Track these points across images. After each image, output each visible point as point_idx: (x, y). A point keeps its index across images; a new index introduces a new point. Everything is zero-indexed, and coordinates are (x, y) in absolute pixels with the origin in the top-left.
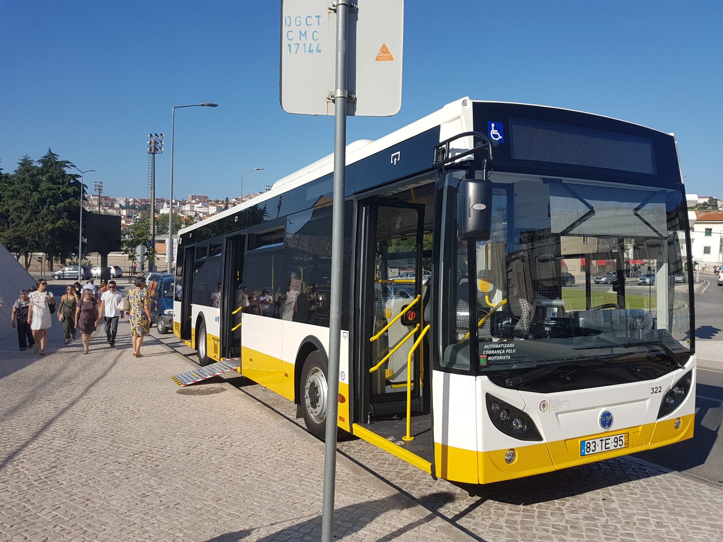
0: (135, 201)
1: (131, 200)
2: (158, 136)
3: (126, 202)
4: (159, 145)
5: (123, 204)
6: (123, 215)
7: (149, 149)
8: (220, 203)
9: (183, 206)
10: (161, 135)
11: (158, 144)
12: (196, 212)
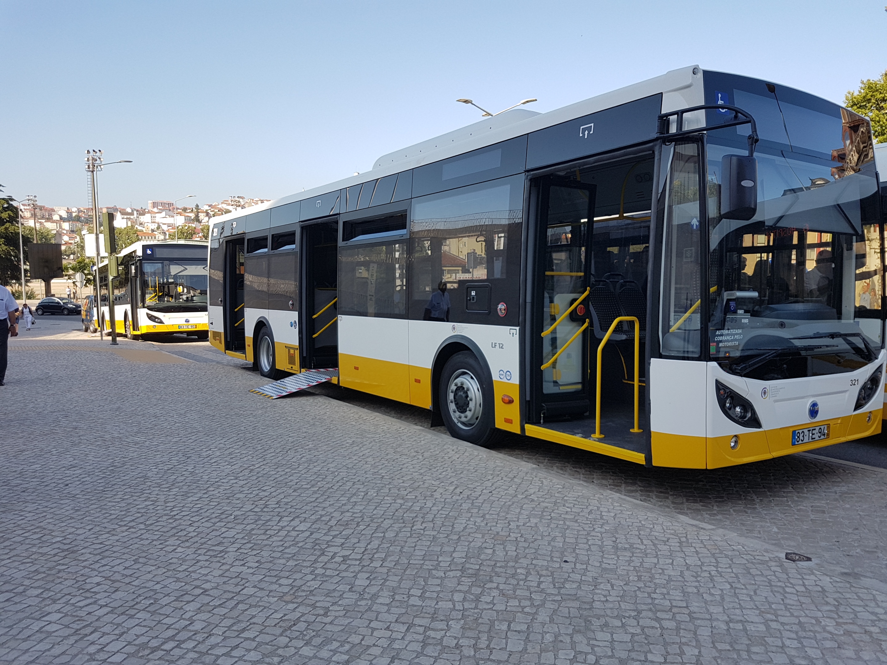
0: (79, 211)
1: (74, 209)
2: (96, 152)
3: (68, 213)
4: (98, 161)
5: (64, 215)
6: (64, 230)
7: (87, 167)
8: (188, 211)
9: (142, 217)
10: (100, 151)
11: (96, 160)
12: (158, 223)
